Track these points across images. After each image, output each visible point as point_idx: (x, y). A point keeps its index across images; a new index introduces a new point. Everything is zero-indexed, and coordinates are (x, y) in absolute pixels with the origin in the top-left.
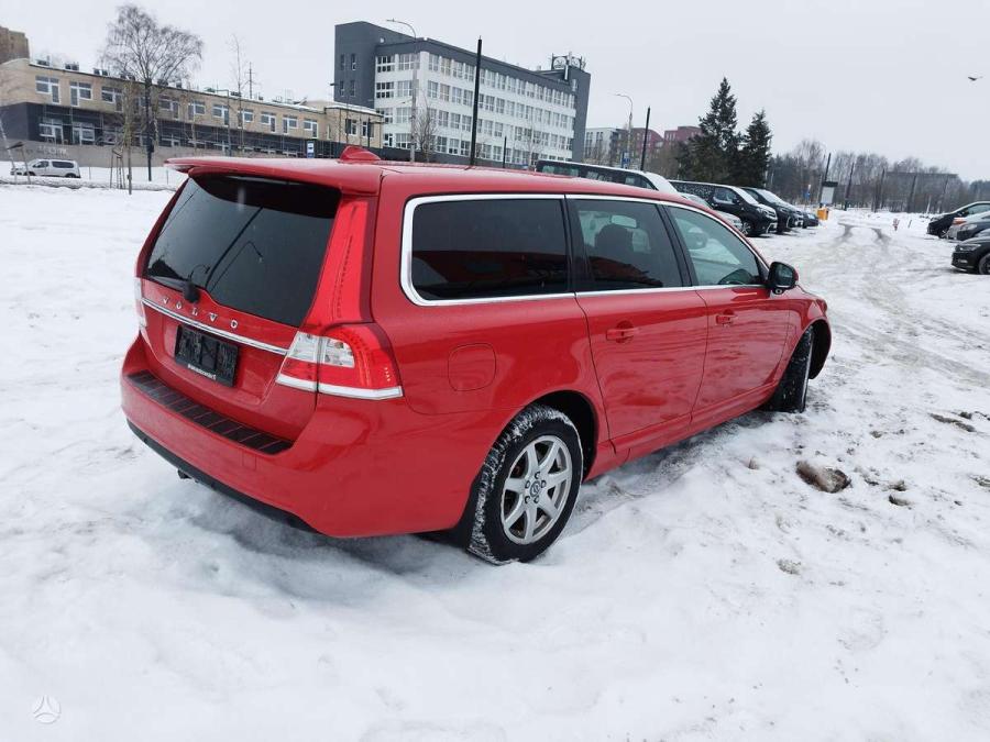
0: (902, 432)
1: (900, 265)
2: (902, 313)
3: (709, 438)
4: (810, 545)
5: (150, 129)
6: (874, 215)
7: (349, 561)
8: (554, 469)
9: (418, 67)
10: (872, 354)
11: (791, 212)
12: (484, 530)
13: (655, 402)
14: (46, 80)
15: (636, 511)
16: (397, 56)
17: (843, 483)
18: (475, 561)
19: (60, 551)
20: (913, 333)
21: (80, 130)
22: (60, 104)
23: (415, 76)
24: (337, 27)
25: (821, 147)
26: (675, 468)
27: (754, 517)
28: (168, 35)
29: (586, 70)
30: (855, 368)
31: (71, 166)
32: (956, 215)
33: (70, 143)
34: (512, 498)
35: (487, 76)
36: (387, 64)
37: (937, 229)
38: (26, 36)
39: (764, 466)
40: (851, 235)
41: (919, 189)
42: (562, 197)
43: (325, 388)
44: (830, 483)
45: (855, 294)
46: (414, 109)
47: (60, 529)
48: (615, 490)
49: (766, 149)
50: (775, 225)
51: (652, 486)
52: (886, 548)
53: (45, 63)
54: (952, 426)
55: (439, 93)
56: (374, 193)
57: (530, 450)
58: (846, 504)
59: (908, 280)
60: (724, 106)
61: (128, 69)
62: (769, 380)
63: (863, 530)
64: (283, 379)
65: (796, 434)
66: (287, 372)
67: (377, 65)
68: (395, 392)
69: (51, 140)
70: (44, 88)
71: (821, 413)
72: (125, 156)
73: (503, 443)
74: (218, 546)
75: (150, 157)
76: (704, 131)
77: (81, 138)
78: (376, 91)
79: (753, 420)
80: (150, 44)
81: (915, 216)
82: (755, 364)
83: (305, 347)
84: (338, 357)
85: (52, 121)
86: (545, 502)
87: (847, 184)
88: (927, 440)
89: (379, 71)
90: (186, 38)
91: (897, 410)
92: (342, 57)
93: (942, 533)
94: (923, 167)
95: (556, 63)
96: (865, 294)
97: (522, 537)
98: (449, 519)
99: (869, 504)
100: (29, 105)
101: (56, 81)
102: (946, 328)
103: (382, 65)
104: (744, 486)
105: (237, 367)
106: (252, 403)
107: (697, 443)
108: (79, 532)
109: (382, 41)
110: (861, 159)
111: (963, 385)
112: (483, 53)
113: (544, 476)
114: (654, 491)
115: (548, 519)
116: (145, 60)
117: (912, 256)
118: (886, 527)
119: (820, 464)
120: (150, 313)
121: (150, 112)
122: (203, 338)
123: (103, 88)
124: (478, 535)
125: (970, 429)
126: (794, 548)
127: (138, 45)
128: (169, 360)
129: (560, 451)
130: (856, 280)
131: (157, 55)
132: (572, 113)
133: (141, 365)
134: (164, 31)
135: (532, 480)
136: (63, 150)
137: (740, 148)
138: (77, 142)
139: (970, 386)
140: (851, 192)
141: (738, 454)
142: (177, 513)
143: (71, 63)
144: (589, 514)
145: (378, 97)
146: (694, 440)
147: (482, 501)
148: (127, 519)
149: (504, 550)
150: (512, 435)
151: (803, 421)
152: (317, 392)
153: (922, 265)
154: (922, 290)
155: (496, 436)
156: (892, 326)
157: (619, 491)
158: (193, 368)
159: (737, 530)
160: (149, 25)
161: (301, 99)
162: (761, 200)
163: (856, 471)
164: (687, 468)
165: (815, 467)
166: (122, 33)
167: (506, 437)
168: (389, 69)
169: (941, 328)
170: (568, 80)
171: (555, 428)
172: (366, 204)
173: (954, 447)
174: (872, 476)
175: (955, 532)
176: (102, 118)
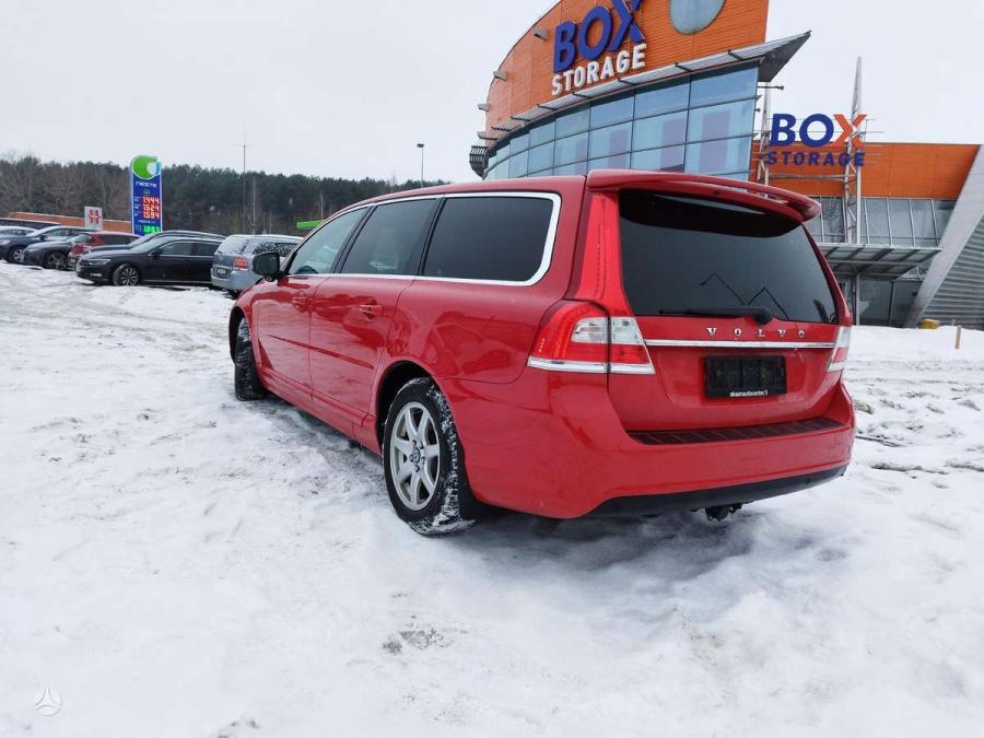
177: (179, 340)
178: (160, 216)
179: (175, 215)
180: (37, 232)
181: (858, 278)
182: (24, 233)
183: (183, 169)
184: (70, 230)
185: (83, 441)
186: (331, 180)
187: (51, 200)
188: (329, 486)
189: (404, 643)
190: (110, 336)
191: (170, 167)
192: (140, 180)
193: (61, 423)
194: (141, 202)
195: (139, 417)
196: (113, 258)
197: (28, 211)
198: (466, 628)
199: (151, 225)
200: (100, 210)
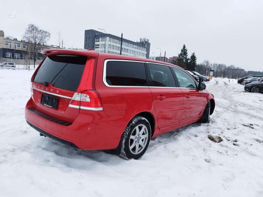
0: (235, 128)
1: (231, 90)
2: (233, 101)
3: (184, 129)
4: (213, 156)
5: (35, 56)
6: (224, 79)
7: (87, 158)
8: (143, 134)
9: (106, 41)
10: (226, 110)
11: (202, 77)
12: (125, 149)
13: (169, 119)
14: (8, 42)
15: (165, 147)
16: (101, 38)
17: (221, 140)
18: (122, 159)
19: (5, 156)
20: (236, 106)
21: (16, 55)
22: (11, 48)
23: (105, 43)
24: (85, 31)
25: (209, 62)
26: (175, 136)
27: (197, 148)
28: (41, 32)
29: (149, 42)
30: (222, 113)
31: (13, 64)
32: (244, 78)
33: (13, 58)
34: (132, 141)
35: (124, 43)
36: (98, 40)
37: (240, 82)
38: (4, 32)
39: (199, 136)
40: (218, 83)
41: (235, 72)
42: (145, 62)
43: (82, 108)
44: (217, 140)
45: (220, 97)
46: (105, 51)
47: (5, 151)
48: (160, 142)
49: (195, 62)
50: (199, 80)
51: (170, 141)
52: (233, 156)
53: (8, 38)
54: (248, 127)
55: (111, 47)
56: (96, 57)
57: (137, 128)
58: (222, 145)
59: (233, 94)
60: (184, 51)
61: (30, 40)
62: (200, 114)
63: (227, 152)
64: (71, 106)
65: (207, 129)
66: (72, 104)
67: (96, 40)
68: (101, 109)
69: (8, 58)
70: (8, 44)
71: (214, 124)
72: (28, 62)
73: (130, 125)
74: (50, 155)
75: (35, 62)
76: (180, 57)
77: (17, 57)
78: (95, 46)
79: (196, 125)
80: (36, 34)
81: (234, 80)
82: (195, 111)
83: (77, 97)
84: (86, 99)
85: (9, 53)
86: (141, 143)
87: (216, 71)
88: (242, 130)
89: (96, 41)
90: (46, 33)
91: (233, 123)
92: (87, 38)
93: (248, 152)
94: (235, 67)
95: (141, 40)
96: (223, 97)
97: (135, 152)
98: (115, 146)
99: (228, 145)
100: (3, 49)
101: (11, 43)
102: (244, 105)
103: (97, 40)
104: (194, 141)
105: (58, 104)
106: (62, 113)
107: (181, 131)
108: (11, 152)
109: (97, 34)
110: (220, 65)
111: (250, 118)
112: (123, 38)
113: (141, 135)
114: (170, 142)
115: (142, 148)
116: (35, 38)
117: (234, 88)
118: (233, 151)
119: (214, 135)
120: (34, 91)
121: (36, 51)
122: (49, 97)
123: (23, 45)
124: (123, 151)
125: (253, 128)
126: (208, 156)
127: (33, 34)
128: (39, 103)
129: (145, 129)
130: (220, 94)
131: (38, 37)
132: (146, 53)
133: (31, 106)
134: (40, 31)
135: (138, 136)
136: (12, 60)
137: (189, 62)
138: (15, 58)
139: (252, 118)
140: (217, 73)
141: (192, 133)
142: (39, 147)
143: (15, 38)
144: (153, 148)
145: (96, 48)
146: (180, 130)
147: (124, 141)
148: (24, 148)
149: (130, 156)
150: (132, 123)
151: (209, 125)
152: (80, 109)
153: (237, 90)
154: (237, 96)
155: (128, 123)
156: (230, 104)
157: (161, 142)
158: (46, 105)
159: (193, 152)
160: (36, 29)
161: (75, 48)
162: (195, 74)
163: (224, 137)
164: (178, 137)
165: (213, 136)
166: (29, 31)
167: (130, 124)
168: (99, 41)
169: (243, 105)
170: (145, 45)
171: (144, 122)
172: (94, 60)
173: (249, 132)
174: (228, 139)
175: (251, 152)
176: (22, 52)
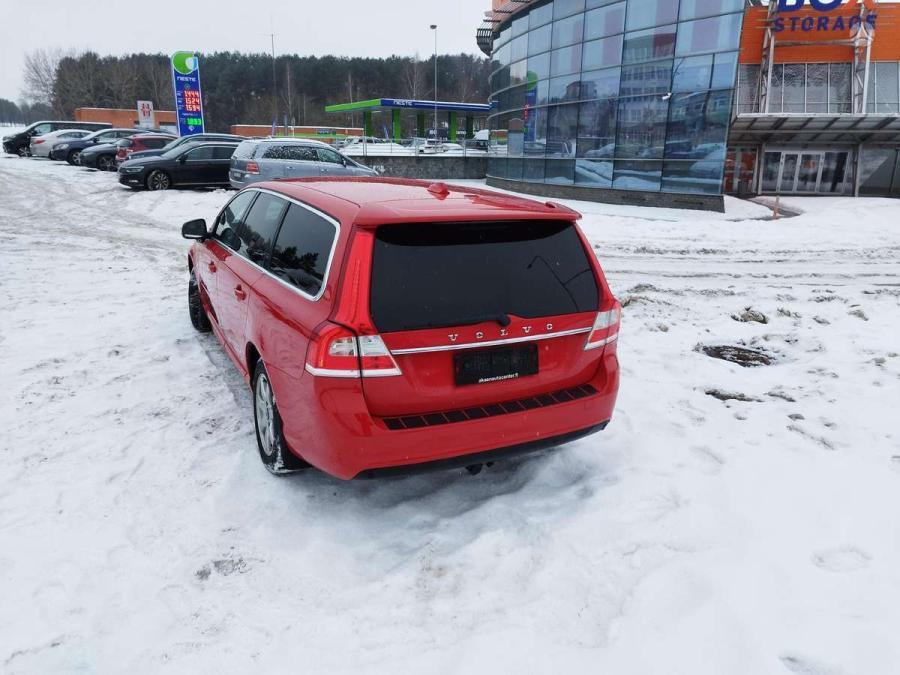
32: (27, 134)
177: (177, 260)
178: (200, 108)
179: (219, 101)
180: (93, 134)
181: (861, 147)
182: (81, 135)
183: (224, 56)
184: (118, 132)
185: (57, 382)
186: (359, 59)
187: (110, 94)
188: (223, 427)
189: (214, 572)
190: (122, 257)
191: (213, 54)
192: (182, 75)
193: (45, 364)
194: (183, 96)
195: (110, 353)
196: (146, 165)
197: (91, 105)
198: (265, 558)
199: (193, 117)
200: (150, 103)
